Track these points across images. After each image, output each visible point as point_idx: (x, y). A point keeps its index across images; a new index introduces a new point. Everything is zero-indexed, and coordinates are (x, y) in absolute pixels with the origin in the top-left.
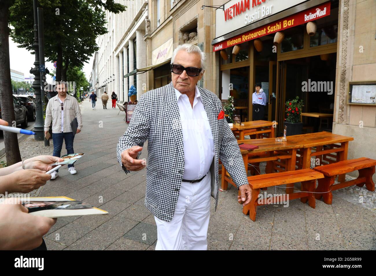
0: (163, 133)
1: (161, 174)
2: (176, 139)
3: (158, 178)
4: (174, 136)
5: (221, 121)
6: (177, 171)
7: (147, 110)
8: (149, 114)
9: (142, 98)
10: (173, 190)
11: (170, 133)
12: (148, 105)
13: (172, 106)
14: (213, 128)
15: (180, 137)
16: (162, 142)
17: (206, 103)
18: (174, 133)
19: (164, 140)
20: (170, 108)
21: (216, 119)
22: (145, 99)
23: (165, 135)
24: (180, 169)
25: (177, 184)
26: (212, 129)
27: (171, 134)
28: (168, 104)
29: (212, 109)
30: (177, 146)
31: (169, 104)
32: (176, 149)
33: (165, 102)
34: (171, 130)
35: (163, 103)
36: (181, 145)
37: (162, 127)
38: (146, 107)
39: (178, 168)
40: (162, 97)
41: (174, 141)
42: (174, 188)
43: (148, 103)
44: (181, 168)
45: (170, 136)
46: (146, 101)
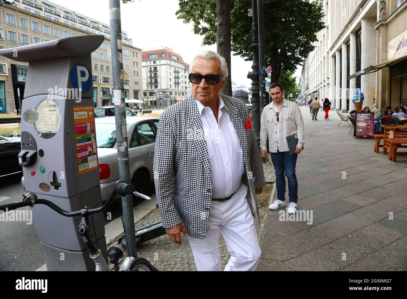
0: (187, 151)
1: (189, 194)
2: (201, 157)
4: (199, 154)
5: (249, 132)
6: (205, 190)
7: (170, 129)
8: (172, 133)
9: (163, 116)
11: (194, 151)
12: (170, 123)
13: (195, 120)
15: (204, 155)
16: (187, 161)
17: (232, 113)
18: (198, 150)
19: (189, 159)
20: (192, 124)
21: (244, 130)
22: (166, 117)
24: (208, 187)
25: (207, 203)
28: (189, 119)
29: (239, 119)
30: (203, 164)
31: (190, 119)
32: (201, 168)
33: (187, 117)
35: (184, 118)
36: (207, 162)
37: (185, 145)
38: (168, 126)
39: (206, 187)
40: (183, 112)
41: (198, 159)
42: (205, 207)
43: (170, 121)
45: (194, 154)
46: (168, 120)
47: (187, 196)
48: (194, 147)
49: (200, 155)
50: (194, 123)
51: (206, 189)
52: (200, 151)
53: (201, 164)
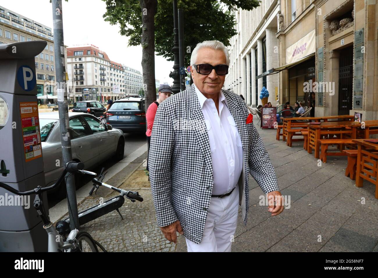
0: (188, 145)
1: (187, 191)
2: (203, 151)
3: (184, 195)
4: (200, 148)
5: (250, 126)
6: (204, 187)
7: (170, 120)
8: (172, 125)
9: (162, 107)
10: (201, 209)
11: (195, 144)
12: (170, 115)
13: (196, 112)
14: (242, 134)
15: (207, 149)
16: (187, 155)
17: (231, 107)
18: (200, 144)
19: (190, 153)
20: (193, 116)
21: (244, 123)
22: (165, 108)
23: (190, 146)
24: (208, 185)
25: (205, 203)
26: (241, 136)
27: (196, 146)
28: (190, 111)
29: (239, 113)
30: (204, 159)
31: (192, 111)
32: (203, 163)
33: (187, 108)
34: (197, 141)
35: (185, 110)
36: (208, 157)
37: (186, 138)
38: (168, 118)
39: (206, 184)
40: (183, 104)
41: (200, 153)
42: (202, 206)
43: (169, 112)
44: (210, 184)
45: (196, 148)
46: (167, 111)
47: (185, 194)
48: (196, 140)
49: (202, 148)
50: (195, 115)
51: (206, 186)
52: (202, 145)
53: (203, 158)
